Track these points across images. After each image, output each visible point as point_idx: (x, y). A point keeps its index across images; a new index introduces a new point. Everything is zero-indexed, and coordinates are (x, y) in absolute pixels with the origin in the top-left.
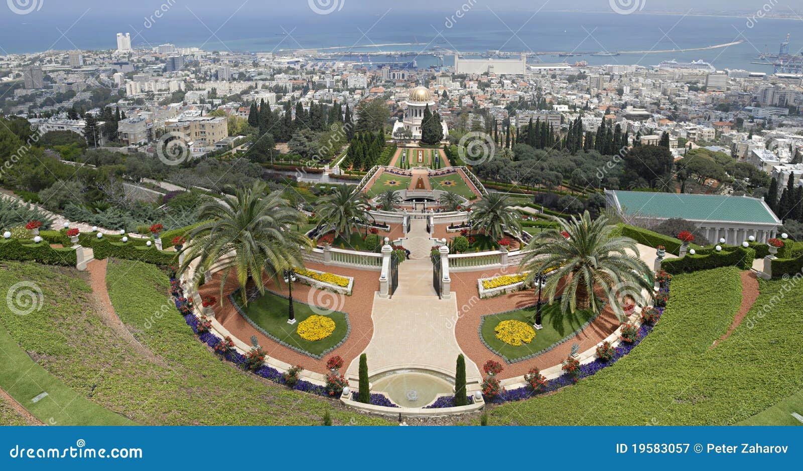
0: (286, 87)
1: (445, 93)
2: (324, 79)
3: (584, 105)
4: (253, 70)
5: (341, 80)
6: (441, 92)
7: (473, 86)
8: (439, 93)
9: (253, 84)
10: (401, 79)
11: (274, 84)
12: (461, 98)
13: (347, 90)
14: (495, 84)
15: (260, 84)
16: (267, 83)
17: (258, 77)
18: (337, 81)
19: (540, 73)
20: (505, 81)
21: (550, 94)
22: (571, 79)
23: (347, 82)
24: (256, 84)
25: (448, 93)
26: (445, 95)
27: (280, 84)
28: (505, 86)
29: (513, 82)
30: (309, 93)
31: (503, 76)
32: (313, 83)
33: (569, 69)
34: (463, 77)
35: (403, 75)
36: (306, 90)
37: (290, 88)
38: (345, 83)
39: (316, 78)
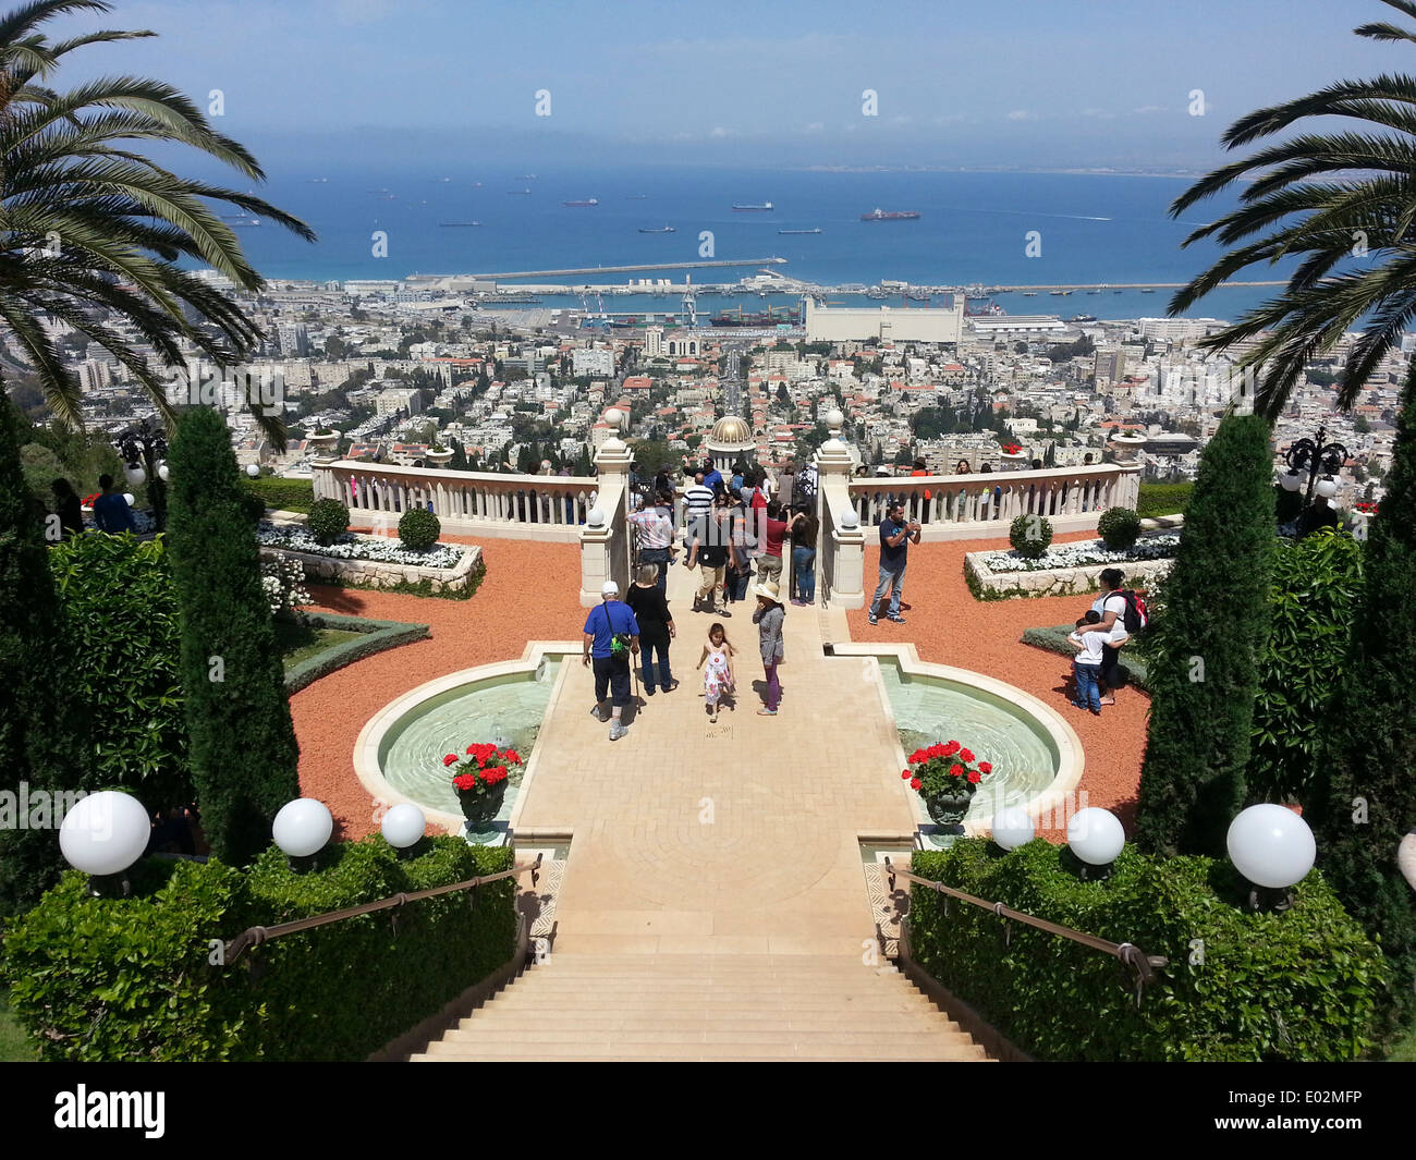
0: (438, 374)
1: (782, 386)
2: (519, 353)
3: (1072, 418)
4: (355, 329)
5: (557, 357)
6: (774, 387)
7: (843, 372)
8: (771, 387)
9: (363, 364)
10: (688, 353)
11: (410, 367)
12: (815, 402)
13: (574, 381)
14: (892, 368)
15: (381, 367)
16: (397, 365)
17: (373, 348)
18: (550, 360)
19: (993, 339)
20: (913, 361)
21: (1005, 391)
22: (1060, 354)
23: (571, 362)
24: (371, 365)
25: (789, 389)
26: (782, 391)
27: (427, 368)
28: (913, 371)
29: (932, 361)
30: (492, 388)
31: (911, 345)
32: (499, 366)
33: (1059, 330)
34: (824, 349)
35: (693, 346)
36: (484, 384)
37: (446, 375)
38: (567, 363)
39: (502, 353)
